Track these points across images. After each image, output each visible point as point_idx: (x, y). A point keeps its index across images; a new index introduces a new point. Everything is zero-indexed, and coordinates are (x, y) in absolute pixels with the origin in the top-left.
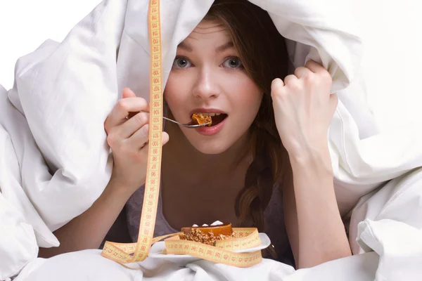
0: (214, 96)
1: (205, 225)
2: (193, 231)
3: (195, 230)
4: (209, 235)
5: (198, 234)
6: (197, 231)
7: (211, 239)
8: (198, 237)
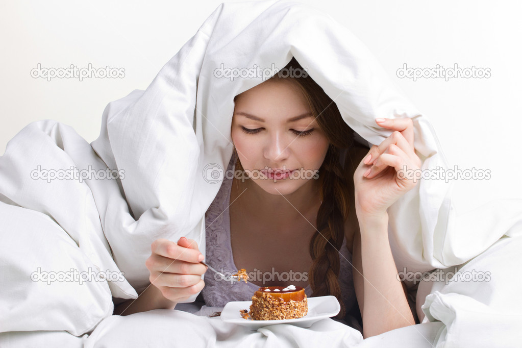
0: (284, 160)
1: (277, 290)
2: (264, 296)
3: (266, 295)
4: (280, 300)
5: (268, 299)
6: (268, 296)
7: (280, 304)
8: (269, 302)
